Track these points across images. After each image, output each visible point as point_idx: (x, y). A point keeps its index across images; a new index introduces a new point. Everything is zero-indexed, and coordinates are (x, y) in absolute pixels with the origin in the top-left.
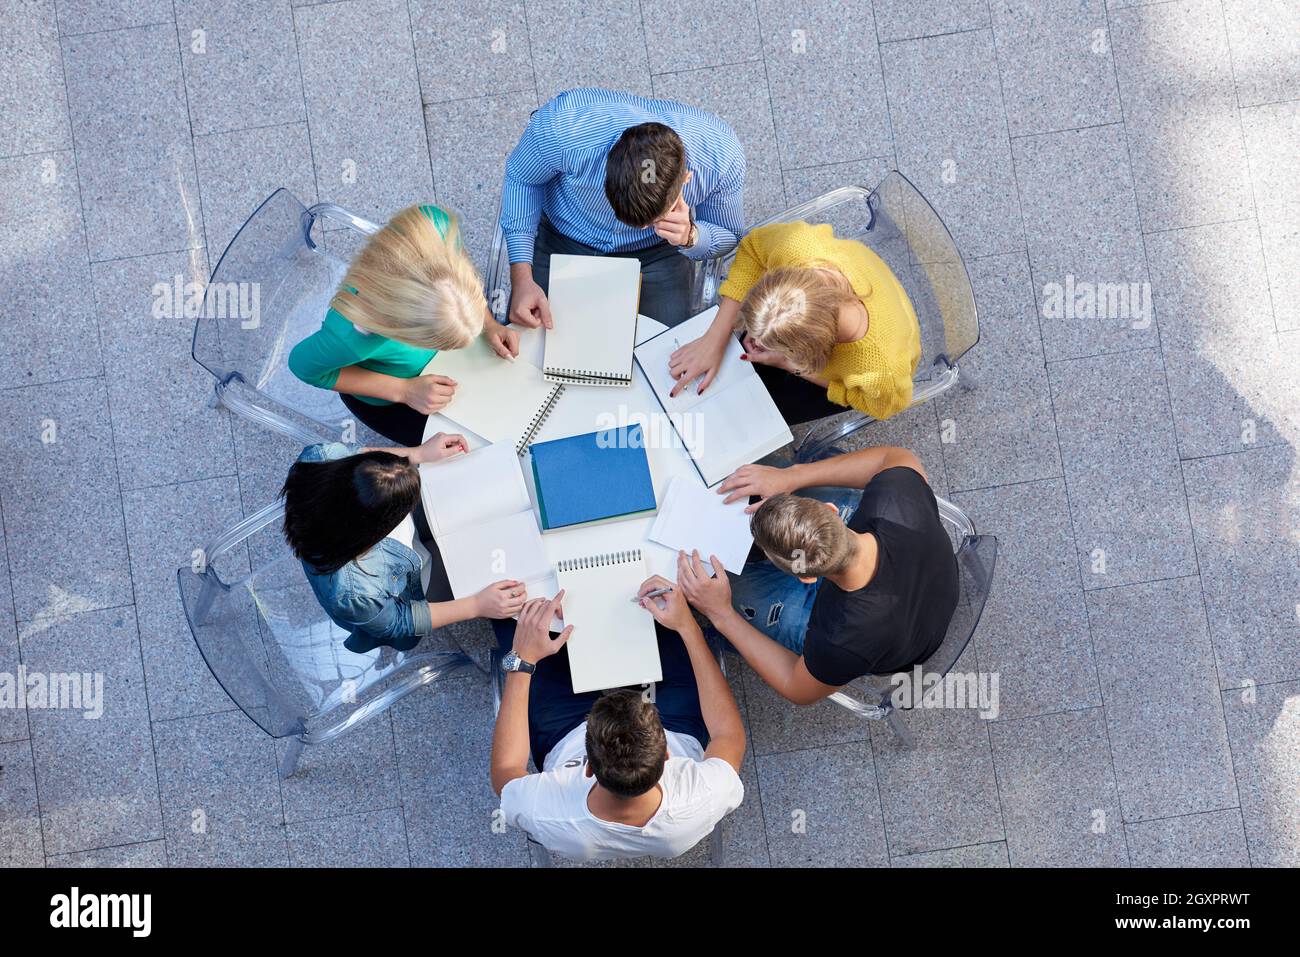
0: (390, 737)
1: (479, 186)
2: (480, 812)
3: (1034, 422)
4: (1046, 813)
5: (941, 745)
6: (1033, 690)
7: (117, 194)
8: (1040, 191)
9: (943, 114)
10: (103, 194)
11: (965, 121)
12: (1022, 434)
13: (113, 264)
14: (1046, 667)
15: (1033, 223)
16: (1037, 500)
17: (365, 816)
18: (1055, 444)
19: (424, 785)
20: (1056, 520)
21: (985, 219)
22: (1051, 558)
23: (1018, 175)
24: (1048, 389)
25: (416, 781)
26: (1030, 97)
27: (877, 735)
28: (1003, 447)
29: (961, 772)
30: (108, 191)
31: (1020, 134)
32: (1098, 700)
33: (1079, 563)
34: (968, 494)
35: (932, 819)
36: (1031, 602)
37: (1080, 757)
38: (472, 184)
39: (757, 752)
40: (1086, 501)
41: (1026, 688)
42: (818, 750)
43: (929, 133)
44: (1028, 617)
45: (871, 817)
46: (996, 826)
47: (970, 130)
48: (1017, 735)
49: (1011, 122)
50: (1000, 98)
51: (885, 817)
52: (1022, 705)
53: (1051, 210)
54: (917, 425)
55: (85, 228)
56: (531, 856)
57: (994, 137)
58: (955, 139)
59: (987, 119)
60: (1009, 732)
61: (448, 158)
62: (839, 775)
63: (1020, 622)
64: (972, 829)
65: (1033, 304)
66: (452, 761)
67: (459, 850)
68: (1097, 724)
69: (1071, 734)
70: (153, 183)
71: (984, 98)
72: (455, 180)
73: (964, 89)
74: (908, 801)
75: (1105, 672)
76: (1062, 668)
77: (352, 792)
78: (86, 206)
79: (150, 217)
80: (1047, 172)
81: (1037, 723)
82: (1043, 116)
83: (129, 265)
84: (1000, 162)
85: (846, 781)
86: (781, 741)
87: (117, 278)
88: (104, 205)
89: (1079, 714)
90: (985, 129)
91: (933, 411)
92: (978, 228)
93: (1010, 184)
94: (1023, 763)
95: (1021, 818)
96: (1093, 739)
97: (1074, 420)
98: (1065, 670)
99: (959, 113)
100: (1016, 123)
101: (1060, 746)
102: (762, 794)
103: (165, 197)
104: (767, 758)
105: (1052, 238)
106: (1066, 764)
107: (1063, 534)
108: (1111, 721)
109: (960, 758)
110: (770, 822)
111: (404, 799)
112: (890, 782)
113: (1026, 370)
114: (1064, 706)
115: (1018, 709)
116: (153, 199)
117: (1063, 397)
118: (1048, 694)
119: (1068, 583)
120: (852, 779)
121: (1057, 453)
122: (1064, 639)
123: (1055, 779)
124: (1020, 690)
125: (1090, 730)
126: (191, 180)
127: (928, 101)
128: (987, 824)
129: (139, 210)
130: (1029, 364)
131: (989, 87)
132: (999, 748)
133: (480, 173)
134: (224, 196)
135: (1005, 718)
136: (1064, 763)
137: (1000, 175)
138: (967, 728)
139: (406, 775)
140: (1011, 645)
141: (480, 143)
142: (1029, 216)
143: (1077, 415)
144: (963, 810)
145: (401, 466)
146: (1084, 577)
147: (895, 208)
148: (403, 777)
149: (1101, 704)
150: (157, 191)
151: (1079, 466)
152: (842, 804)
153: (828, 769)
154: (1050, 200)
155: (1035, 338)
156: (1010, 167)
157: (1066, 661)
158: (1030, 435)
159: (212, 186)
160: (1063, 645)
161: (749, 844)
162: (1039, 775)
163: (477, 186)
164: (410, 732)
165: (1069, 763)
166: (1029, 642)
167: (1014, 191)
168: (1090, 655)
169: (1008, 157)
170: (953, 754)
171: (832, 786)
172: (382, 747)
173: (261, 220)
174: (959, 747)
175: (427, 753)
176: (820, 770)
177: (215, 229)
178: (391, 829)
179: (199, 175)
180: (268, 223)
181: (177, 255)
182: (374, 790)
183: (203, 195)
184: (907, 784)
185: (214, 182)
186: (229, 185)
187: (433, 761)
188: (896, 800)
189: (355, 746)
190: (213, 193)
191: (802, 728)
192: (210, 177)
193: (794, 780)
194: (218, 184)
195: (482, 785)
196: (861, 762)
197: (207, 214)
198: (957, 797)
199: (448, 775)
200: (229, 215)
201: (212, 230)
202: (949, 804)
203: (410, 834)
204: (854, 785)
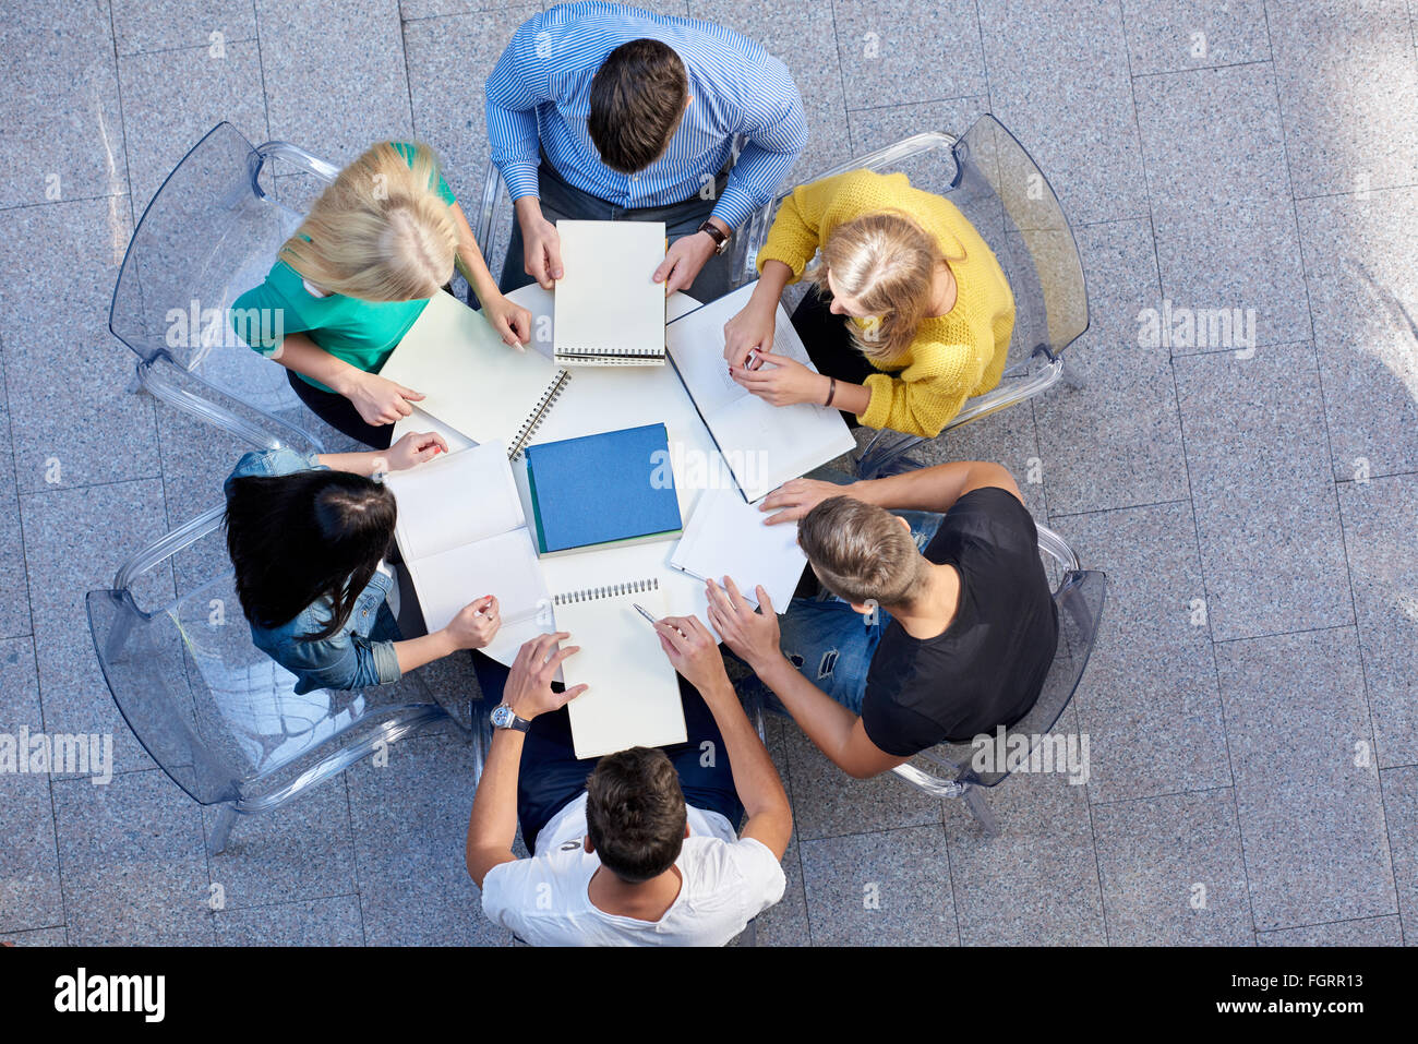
0: (345, 808)
1: (470, 123)
2: (455, 903)
3: (1155, 431)
4: (1160, 917)
5: (1031, 832)
6: (1147, 765)
7: (23, 127)
8: (1168, 144)
9: (1049, 45)
10: (5, 126)
11: (1076, 55)
12: (1141, 445)
13: (16, 213)
14: (1164, 737)
15: (1158, 183)
16: (1158, 527)
17: (312, 904)
18: (1181, 459)
19: (385, 868)
20: (1180, 553)
21: (1099, 176)
22: (1174, 601)
23: (1141, 123)
24: (1174, 390)
25: (376, 862)
26: (1158, 27)
27: (952, 817)
28: (1116, 461)
29: (1056, 865)
30: (11, 123)
31: (1145, 72)
32: (1227, 779)
33: (1208, 609)
34: (1072, 519)
35: (1017, 922)
36: (1147, 656)
37: (1203, 848)
38: (460, 121)
39: (801, 836)
40: (1218, 531)
41: (1139, 762)
42: (878, 835)
43: (1031, 69)
44: (1142, 674)
45: (942, 919)
46: (1097, 933)
47: (1082, 65)
48: (1125, 821)
49: (1133, 56)
50: (1121, 27)
51: (960, 919)
52: (1132, 783)
53: (1182, 167)
54: (1009, 432)
57: (1112, 75)
58: (1064, 77)
59: (1103, 52)
60: (1116, 816)
61: (432, 88)
62: (903, 866)
63: (1133, 680)
65: (1158, 285)
66: (421, 839)
68: (1226, 809)
69: (1192, 820)
70: (67, 113)
71: (1100, 27)
72: (440, 115)
73: (1077, 17)
74: (988, 900)
75: (1237, 743)
76: (1184, 738)
77: (297, 874)
79: (62, 155)
80: (1177, 119)
81: (1151, 806)
82: (1173, 50)
83: (34, 214)
84: (1119, 106)
85: (912, 873)
86: (832, 822)
87: (19, 230)
88: (6, 140)
89: (1204, 795)
90: (1101, 65)
91: (1030, 414)
92: (1091, 188)
93: (1131, 134)
94: (1133, 855)
95: (1128, 923)
96: (1219, 828)
97: (1206, 430)
98: (1187, 741)
99: (1069, 44)
100: (1139, 58)
101: (1179, 834)
102: (807, 888)
103: (81, 131)
104: (814, 843)
105: (1181, 202)
106: (1186, 857)
107: (1189, 571)
108: (1242, 804)
109: (1054, 848)
110: (816, 923)
111: (362, 884)
112: (966, 877)
113: (1148, 367)
114: (1186, 785)
115: (1128, 788)
116: (65, 133)
117: (1192, 400)
118: (1166, 771)
119: (1193, 632)
120: (920, 871)
121: (1184, 470)
122: (1187, 702)
123: (1171, 876)
124: (1131, 765)
125: (1217, 816)
126: (113, 110)
127: (1030, 29)
128: (1086, 931)
129: (49, 146)
130: (1151, 359)
131: (1107, 14)
132: (1103, 836)
133: (469, 107)
134: (153, 130)
135: (1112, 800)
136: (1183, 856)
137: (1119, 122)
138: (1065, 810)
139: (364, 854)
140: (1121, 708)
141: (471, 70)
142: (1153, 174)
143: (1209, 423)
144: (1057, 913)
146: (1214, 626)
147: (987, 160)
148: (360, 858)
149: (1231, 784)
150: (72, 123)
151: (1210, 486)
152: (906, 902)
153: (889, 859)
154: (1180, 155)
156: (1132, 112)
157: (1189, 729)
158: (1151, 446)
159: (139, 118)
160: (1186, 710)
162: (1151, 871)
163: (465, 123)
164: (369, 802)
165: (1189, 856)
166: (1143, 705)
167: (1135, 142)
168: (1219, 723)
169: (1129, 100)
170: (1046, 843)
171: (895, 879)
172: (335, 819)
173: (198, 161)
174: (1054, 835)
175: (391, 829)
176: (880, 859)
177: (141, 171)
178: (345, 922)
179: (124, 104)
180: (207, 165)
181: (94, 203)
182: (323, 873)
183: (127, 129)
184: (987, 879)
185: (142, 113)
186: (160, 117)
187: (398, 838)
188: (974, 898)
189: (302, 818)
190: (140, 127)
191: (859, 807)
192: (137, 108)
193: (848, 871)
194: (147, 115)
195: (457, 870)
196: (931, 850)
197: (132, 152)
198: (1050, 896)
199: (417, 856)
200: (159, 154)
201: (137, 173)
202: (1040, 905)
203: (368, 929)
204: (922, 879)
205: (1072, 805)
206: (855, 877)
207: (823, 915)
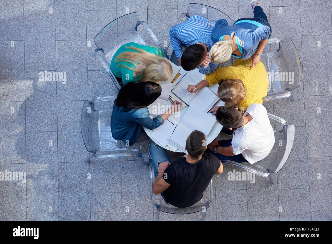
0: (120, 174)
1: (160, 32)
2: (142, 196)
3: (299, 111)
4: (291, 215)
5: (265, 193)
6: (291, 182)
7: (65, 23)
8: (308, 50)
9: (284, 27)
10: (61, 23)
11: (290, 30)
12: (296, 114)
13: (62, 41)
14: (295, 176)
15: (305, 59)
16: (298, 132)
17: (111, 194)
18: (304, 118)
19: (128, 187)
20: (302, 138)
21: (292, 55)
22: (300, 148)
23: (302, 46)
24: (304, 103)
25: (126, 186)
26: (308, 25)
27: (249, 188)
28: (290, 117)
29: (270, 201)
30: (62, 22)
31: (304, 35)
32: (308, 187)
33: (307, 150)
34: (280, 128)
35: (261, 212)
36: (293, 158)
37: (302, 201)
38: (158, 32)
39: (216, 189)
40: (311, 134)
41: (290, 181)
42: (232, 191)
43: (280, 32)
44: (292, 162)
45: (244, 210)
46: (278, 216)
47: (291, 32)
48: (285, 193)
49: (302, 31)
50: (300, 25)
51: (248, 210)
52: (288, 185)
53: (310, 56)
54: (268, 108)
55: (55, 31)
56: (154, 209)
57: (297, 35)
58: (287, 34)
59: (296, 30)
60: (284, 192)
61: (152, 24)
62: (237, 198)
63: (290, 163)
64: (271, 217)
65: (302, 80)
66: (136, 182)
67: (135, 206)
68: (307, 193)
69: (300, 194)
70: (74, 21)
71: (295, 24)
72: (154, 30)
73: (290, 21)
74: (255, 207)
75: (311, 179)
76: (300, 177)
77: (109, 187)
78: (56, 26)
79: (73, 30)
80: (310, 45)
81: (291, 191)
82: (311, 31)
83: (66, 42)
84: (298, 42)
85: (239, 199)
86: (223, 187)
87: (62, 45)
88: (61, 26)
89: (303, 189)
90: (295, 32)
91: (273, 105)
92: (290, 58)
93: (300, 48)
94: (287, 201)
95: (284, 215)
96: (306, 197)
97: (310, 112)
98: (300, 178)
99: (289, 27)
100: (303, 32)
101: (297, 197)
102: (216, 200)
103: (77, 25)
104: (219, 191)
105: (309, 63)
106: (298, 202)
107: (304, 141)
108: (311, 192)
109: (270, 197)
110: (218, 208)
111: (122, 190)
112: (250, 201)
113: (299, 97)
114: (299, 187)
115: (287, 186)
116: (74, 26)
117: (308, 105)
118: (295, 183)
119: (304, 154)
120: (241, 199)
121: (304, 120)
122: (301, 169)
123: (294, 206)
124: (288, 181)
125: (305, 194)
126: (84, 22)
127: (280, 23)
128: (275, 216)
129: (70, 28)
130: (299, 96)
131: (297, 21)
132: (281, 196)
133: (160, 29)
134: (93, 27)
135: (283, 188)
136: (297, 202)
137: (297, 45)
138: (273, 189)
139: (123, 184)
140: (287, 169)
141: (161, 21)
142: (304, 57)
143: (311, 110)
144: (269, 211)
145: (157, 86)
146: (308, 154)
147: (268, 50)
148: (123, 185)
149: (309, 188)
150: (75, 24)
151: (310, 124)
152: (237, 206)
153: (234, 196)
154: (310, 53)
155: (302, 89)
156: (300, 43)
157: (301, 175)
158: (298, 114)
159: (90, 24)
160: (300, 171)
161: (211, 213)
162: (290, 204)
163: (159, 32)
164: (125, 173)
165: (299, 202)
166: (291, 169)
167: (301, 50)
168: (307, 174)
169: (300, 41)
170: (268, 196)
171: (235, 200)
172: (118, 176)
173: (101, 34)
174: (270, 194)
175: (130, 179)
176: (232, 196)
177: (89, 35)
178: (118, 198)
179: (87, 21)
180: (103, 36)
181: (78, 41)
182: (114, 187)
183: (87, 26)
184: (255, 202)
185: (90, 23)
186: (94, 24)
187: (131, 181)
188: (251, 206)
189: (111, 175)
190: (90, 26)
191: (229, 184)
192: (90, 22)
193: (225, 198)
194: (91, 24)
195: (143, 189)
196: (243, 195)
197: (88, 31)
198: (268, 207)
199: (134, 186)
200: (93, 32)
201: (89, 36)
202: (266, 209)
203: (123, 200)
204: (241, 201)
205: (274, 189)
206: (227, 199)
207: (219, 206)
